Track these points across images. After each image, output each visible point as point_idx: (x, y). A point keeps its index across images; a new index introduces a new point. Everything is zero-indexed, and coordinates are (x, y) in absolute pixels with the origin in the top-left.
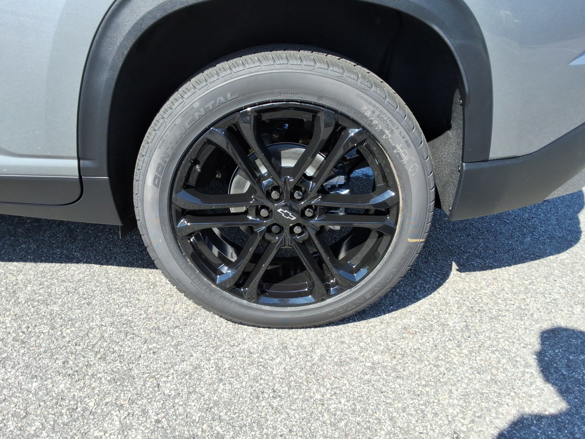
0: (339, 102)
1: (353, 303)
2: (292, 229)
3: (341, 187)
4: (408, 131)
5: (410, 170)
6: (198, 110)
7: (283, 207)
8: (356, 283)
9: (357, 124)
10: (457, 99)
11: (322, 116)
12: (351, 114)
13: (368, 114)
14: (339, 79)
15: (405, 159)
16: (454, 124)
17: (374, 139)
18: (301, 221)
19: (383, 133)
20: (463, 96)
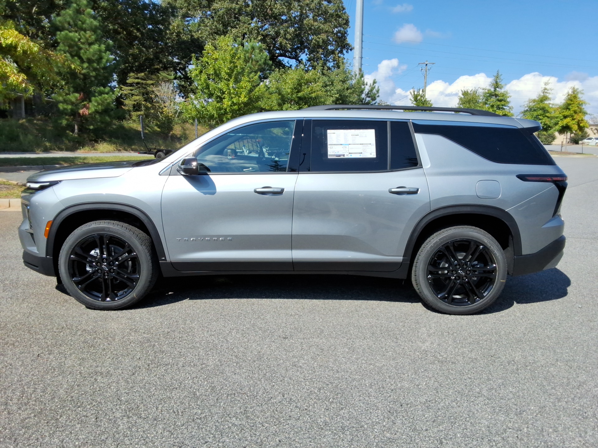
0: (478, 239)
1: (483, 304)
2: (463, 277)
3: (477, 265)
4: (498, 246)
5: (499, 258)
6: (439, 242)
7: (461, 270)
8: (485, 297)
9: (482, 245)
10: (510, 238)
11: (472, 243)
12: (481, 242)
13: (486, 242)
14: (477, 233)
15: (498, 254)
16: (510, 245)
17: (488, 249)
18: (466, 275)
19: (490, 247)
20: (512, 237)
